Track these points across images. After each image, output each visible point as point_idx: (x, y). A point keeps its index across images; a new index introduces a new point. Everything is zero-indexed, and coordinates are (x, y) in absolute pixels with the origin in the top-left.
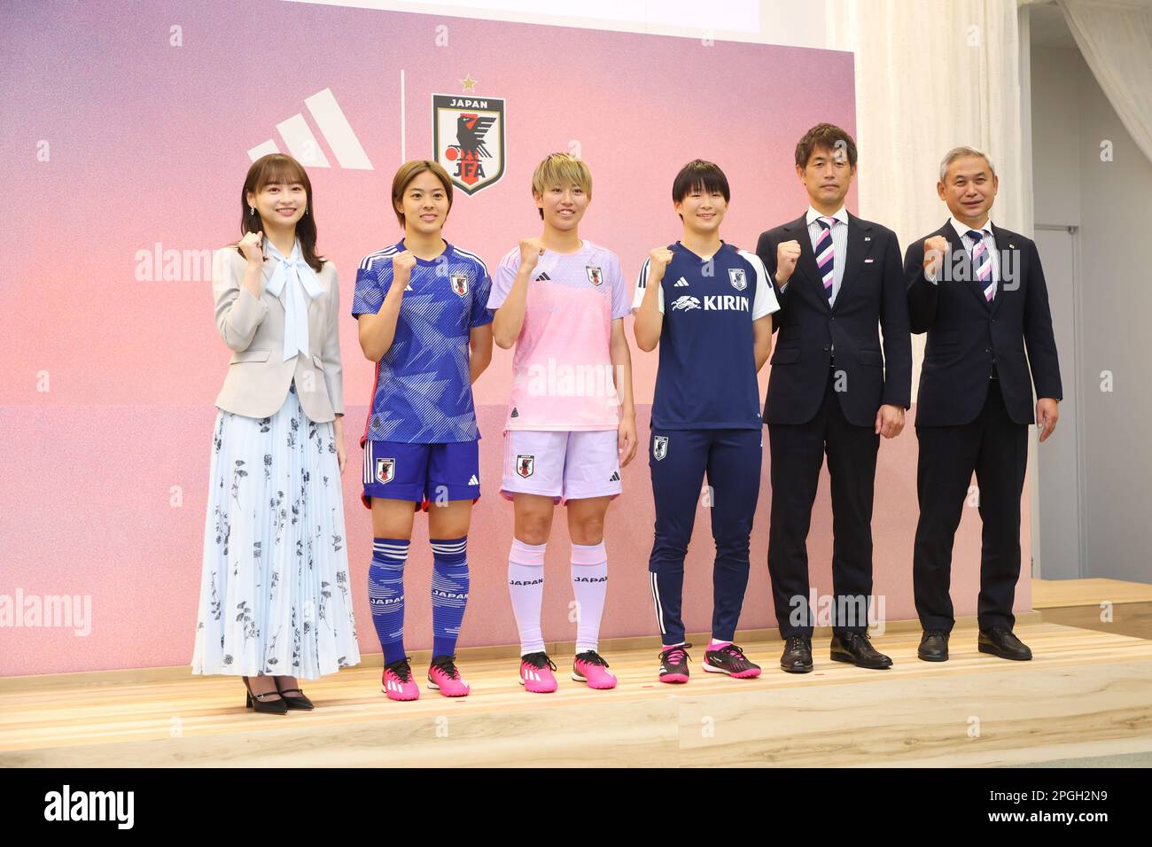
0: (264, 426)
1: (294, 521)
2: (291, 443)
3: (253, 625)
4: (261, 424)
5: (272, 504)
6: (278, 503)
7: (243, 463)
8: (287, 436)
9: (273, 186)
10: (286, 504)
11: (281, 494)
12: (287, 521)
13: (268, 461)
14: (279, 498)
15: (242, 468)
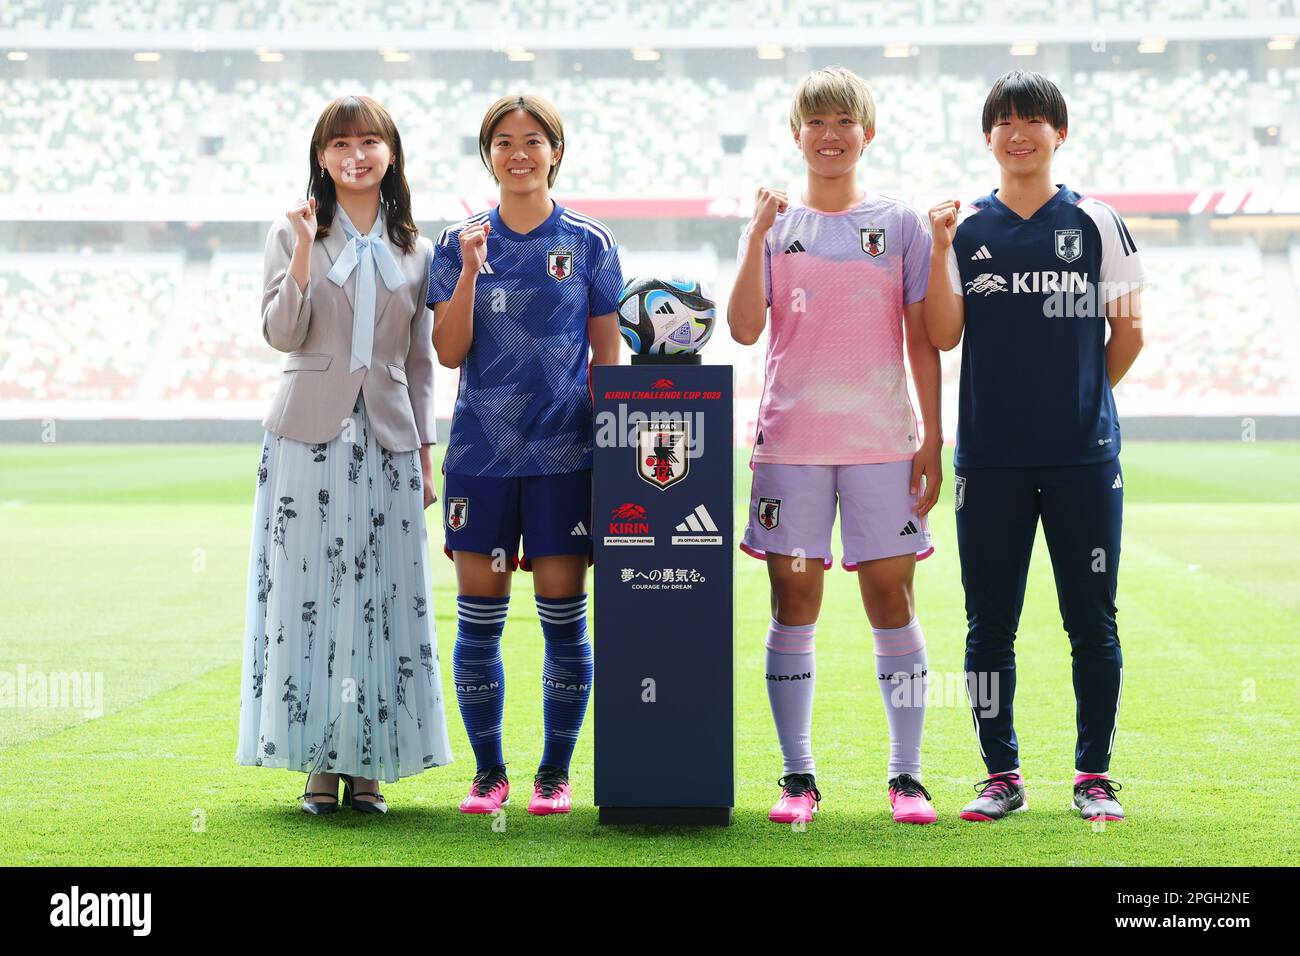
0: (318, 453)
1: (359, 577)
2: (353, 476)
3: (299, 707)
4: (315, 452)
5: (329, 555)
6: (337, 553)
7: (291, 500)
8: (348, 468)
9: (339, 140)
10: (347, 555)
11: (340, 542)
12: (348, 578)
13: (324, 498)
14: (337, 547)
15: (290, 506)
